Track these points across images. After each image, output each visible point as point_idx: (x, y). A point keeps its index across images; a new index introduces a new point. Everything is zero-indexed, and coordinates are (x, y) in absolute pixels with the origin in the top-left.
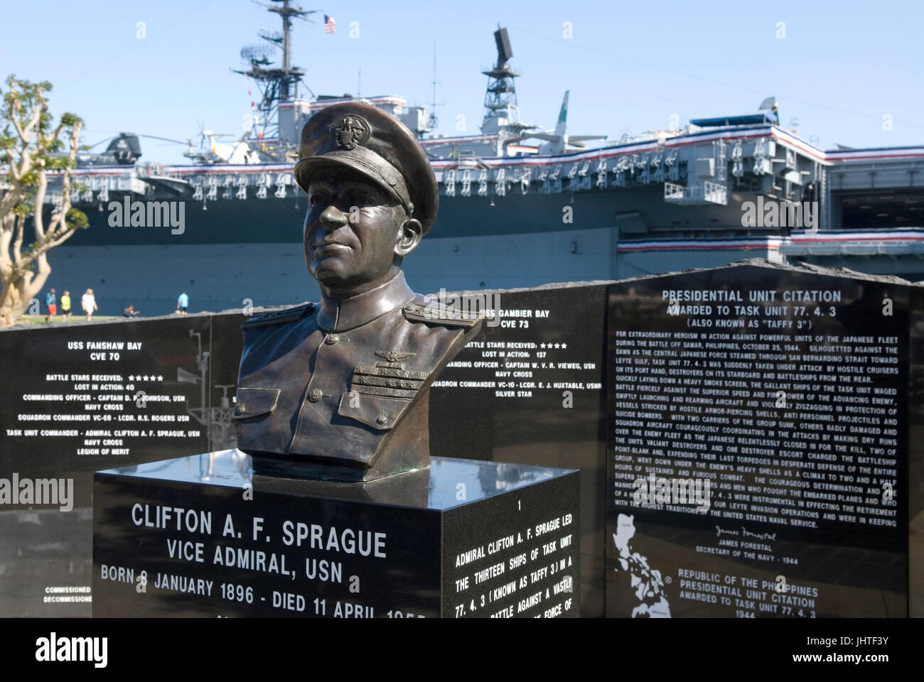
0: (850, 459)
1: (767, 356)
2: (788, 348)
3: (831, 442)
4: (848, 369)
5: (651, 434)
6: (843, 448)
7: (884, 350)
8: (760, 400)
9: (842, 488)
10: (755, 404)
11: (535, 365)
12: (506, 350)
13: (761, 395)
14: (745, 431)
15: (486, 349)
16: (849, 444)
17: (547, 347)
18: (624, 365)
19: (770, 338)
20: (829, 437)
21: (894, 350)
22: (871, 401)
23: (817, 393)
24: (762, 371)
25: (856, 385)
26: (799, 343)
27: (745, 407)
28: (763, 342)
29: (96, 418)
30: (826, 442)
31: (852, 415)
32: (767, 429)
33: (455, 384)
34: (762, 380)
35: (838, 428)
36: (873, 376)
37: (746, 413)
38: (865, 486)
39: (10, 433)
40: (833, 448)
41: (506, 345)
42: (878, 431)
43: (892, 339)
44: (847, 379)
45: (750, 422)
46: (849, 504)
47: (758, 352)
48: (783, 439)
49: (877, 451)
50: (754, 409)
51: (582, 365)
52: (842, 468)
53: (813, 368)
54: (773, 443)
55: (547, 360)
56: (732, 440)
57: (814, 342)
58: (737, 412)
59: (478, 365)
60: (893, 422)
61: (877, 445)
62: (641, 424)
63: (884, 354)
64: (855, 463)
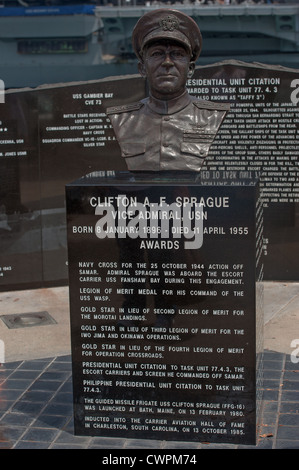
0: (285, 169)
1: (240, 116)
2: (252, 110)
3: (275, 160)
4: (284, 121)
6: (282, 163)
8: (236, 140)
9: (281, 185)
10: (234, 142)
11: (105, 127)
12: (89, 118)
13: (237, 137)
14: (229, 158)
15: (77, 118)
16: (284, 161)
19: (242, 105)
20: (274, 158)
22: (295, 137)
23: (267, 135)
24: (238, 124)
25: (287, 129)
26: (258, 108)
27: (229, 145)
28: (238, 108)
30: (273, 161)
31: (286, 145)
32: (241, 156)
33: (60, 140)
34: (238, 129)
35: (279, 153)
36: (296, 124)
37: (229, 148)
38: (293, 183)
40: (276, 163)
41: (88, 115)
44: (283, 126)
45: (231, 153)
46: (284, 192)
47: (235, 113)
48: (249, 161)
49: (298, 164)
50: (233, 145)
52: (281, 174)
53: (265, 121)
54: (244, 163)
56: (221, 163)
57: (266, 107)
58: (225, 147)
59: (73, 128)
61: (298, 160)
64: (288, 171)
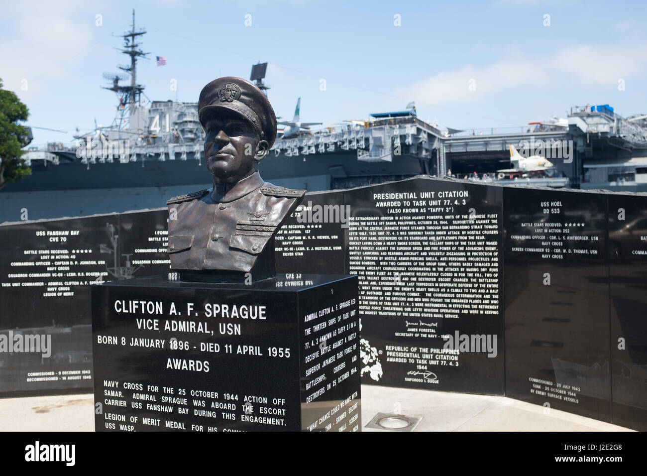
0: (475, 280)
1: (431, 228)
2: (441, 222)
3: (465, 272)
4: (473, 233)
5: (369, 273)
6: (471, 275)
7: (490, 221)
8: (427, 251)
9: (470, 296)
10: (425, 254)
11: (304, 238)
13: (428, 249)
14: (420, 269)
16: (474, 273)
17: (311, 227)
18: (354, 236)
19: (432, 217)
20: (464, 269)
21: (496, 221)
22: (484, 249)
23: (457, 246)
24: (428, 236)
25: (476, 241)
26: (447, 220)
27: (420, 256)
28: (429, 220)
29: (54, 275)
30: (463, 272)
31: (475, 257)
32: (431, 267)
34: (429, 241)
35: (468, 264)
36: (485, 235)
37: (420, 259)
38: (483, 294)
39: (4, 285)
40: (466, 275)
41: (288, 227)
42: (489, 265)
43: (494, 215)
44: (472, 238)
45: (423, 264)
46: (475, 304)
47: (425, 225)
48: (440, 272)
49: (489, 275)
50: (425, 257)
51: (330, 237)
52: (470, 285)
53: (455, 233)
54: (435, 274)
55: (311, 235)
56: (413, 274)
57: (455, 219)
58: (416, 259)
60: (496, 259)
61: (488, 272)
62: (364, 268)
63: (491, 224)
64: (477, 282)
